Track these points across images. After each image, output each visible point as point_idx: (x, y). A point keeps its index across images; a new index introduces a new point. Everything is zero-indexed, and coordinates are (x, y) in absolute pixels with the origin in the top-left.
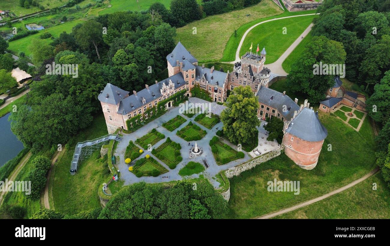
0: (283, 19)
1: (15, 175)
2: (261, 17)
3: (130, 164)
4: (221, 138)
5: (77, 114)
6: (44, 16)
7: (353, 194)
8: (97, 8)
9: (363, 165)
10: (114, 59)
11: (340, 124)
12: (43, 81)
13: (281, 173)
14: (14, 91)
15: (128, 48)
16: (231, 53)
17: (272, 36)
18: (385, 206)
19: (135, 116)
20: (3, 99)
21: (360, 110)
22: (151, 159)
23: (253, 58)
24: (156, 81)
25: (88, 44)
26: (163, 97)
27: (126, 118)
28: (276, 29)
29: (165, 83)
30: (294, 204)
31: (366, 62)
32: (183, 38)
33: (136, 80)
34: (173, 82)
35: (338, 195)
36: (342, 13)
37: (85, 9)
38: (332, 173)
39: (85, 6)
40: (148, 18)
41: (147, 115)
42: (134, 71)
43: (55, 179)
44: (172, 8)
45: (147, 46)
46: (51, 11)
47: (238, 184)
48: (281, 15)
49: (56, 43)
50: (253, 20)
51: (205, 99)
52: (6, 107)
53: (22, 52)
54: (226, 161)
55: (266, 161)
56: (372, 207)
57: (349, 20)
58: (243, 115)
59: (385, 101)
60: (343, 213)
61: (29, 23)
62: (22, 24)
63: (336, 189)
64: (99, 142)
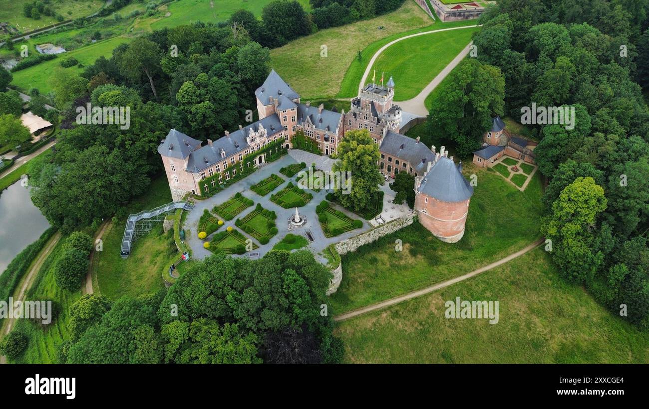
0: (432, 33)
1: (39, 265)
2: (401, 31)
3: (205, 239)
4: (332, 204)
5: (127, 174)
6: (64, 31)
7: (507, 271)
8: (147, 17)
9: (524, 235)
10: (179, 96)
11: (500, 182)
12: (77, 129)
13: (412, 247)
14: (27, 146)
15: (199, 79)
16: (352, 85)
17: (414, 60)
18: (549, 285)
19: (211, 175)
20: (10, 159)
21: (529, 163)
22: (234, 232)
23: (377, 92)
24: (240, 126)
25: (138, 74)
26: (250, 149)
27: (198, 178)
28: (421, 48)
29: (253, 129)
30: (427, 286)
31: (537, 95)
32: (282, 63)
33: (211, 126)
34: (264, 128)
35: (486, 273)
36: (508, 26)
37: (128, 19)
38: (482, 246)
39: (128, 15)
40: (228, 34)
41: (229, 174)
42: (208, 112)
43: (101, 263)
44: (264, 18)
45: (227, 76)
46: (75, 23)
47: (354, 262)
48: (430, 27)
49: (90, 74)
50: (387, 35)
51: (312, 152)
52: (16, 170)
53: (34, 87)
54: (336, 233)
55: (392, 231)
56: (531, 287)
57: (518, 35)
58: (359, 169)
59: (556, 147)
60: (492, 296)
61: (41, 43)
62: (30, 44)
63: (486, 266)
64: (161, 213)
